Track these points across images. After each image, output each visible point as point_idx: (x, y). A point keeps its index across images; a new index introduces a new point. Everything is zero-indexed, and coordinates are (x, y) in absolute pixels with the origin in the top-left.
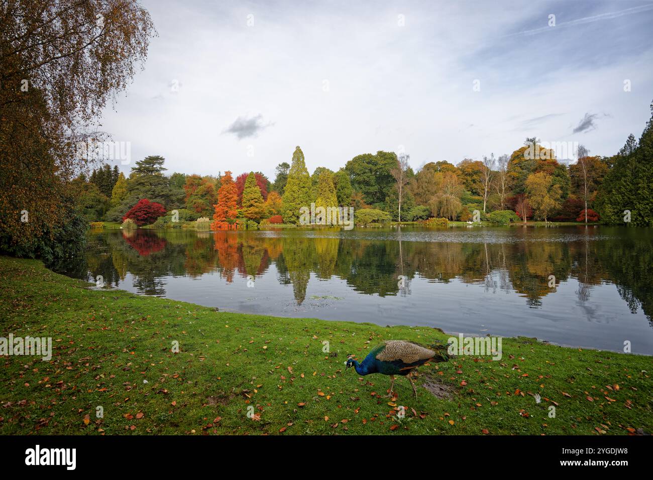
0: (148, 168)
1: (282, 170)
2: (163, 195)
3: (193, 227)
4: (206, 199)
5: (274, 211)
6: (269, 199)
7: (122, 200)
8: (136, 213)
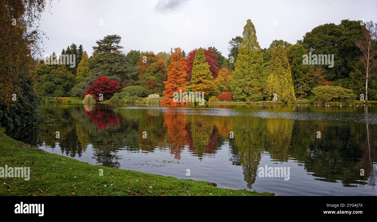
0: (106, 47)
1: (235, 44)
2: (119, 72)
3: (145, 103)
4: (158, 76)
5: (225, 88)
6: (219, 76)
7: (85, 77)
8: (95, 89)
